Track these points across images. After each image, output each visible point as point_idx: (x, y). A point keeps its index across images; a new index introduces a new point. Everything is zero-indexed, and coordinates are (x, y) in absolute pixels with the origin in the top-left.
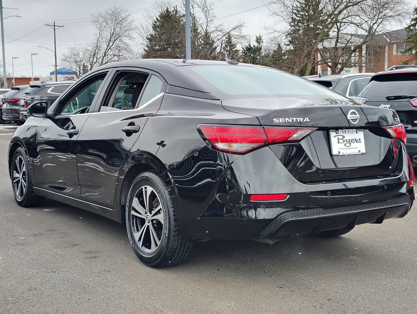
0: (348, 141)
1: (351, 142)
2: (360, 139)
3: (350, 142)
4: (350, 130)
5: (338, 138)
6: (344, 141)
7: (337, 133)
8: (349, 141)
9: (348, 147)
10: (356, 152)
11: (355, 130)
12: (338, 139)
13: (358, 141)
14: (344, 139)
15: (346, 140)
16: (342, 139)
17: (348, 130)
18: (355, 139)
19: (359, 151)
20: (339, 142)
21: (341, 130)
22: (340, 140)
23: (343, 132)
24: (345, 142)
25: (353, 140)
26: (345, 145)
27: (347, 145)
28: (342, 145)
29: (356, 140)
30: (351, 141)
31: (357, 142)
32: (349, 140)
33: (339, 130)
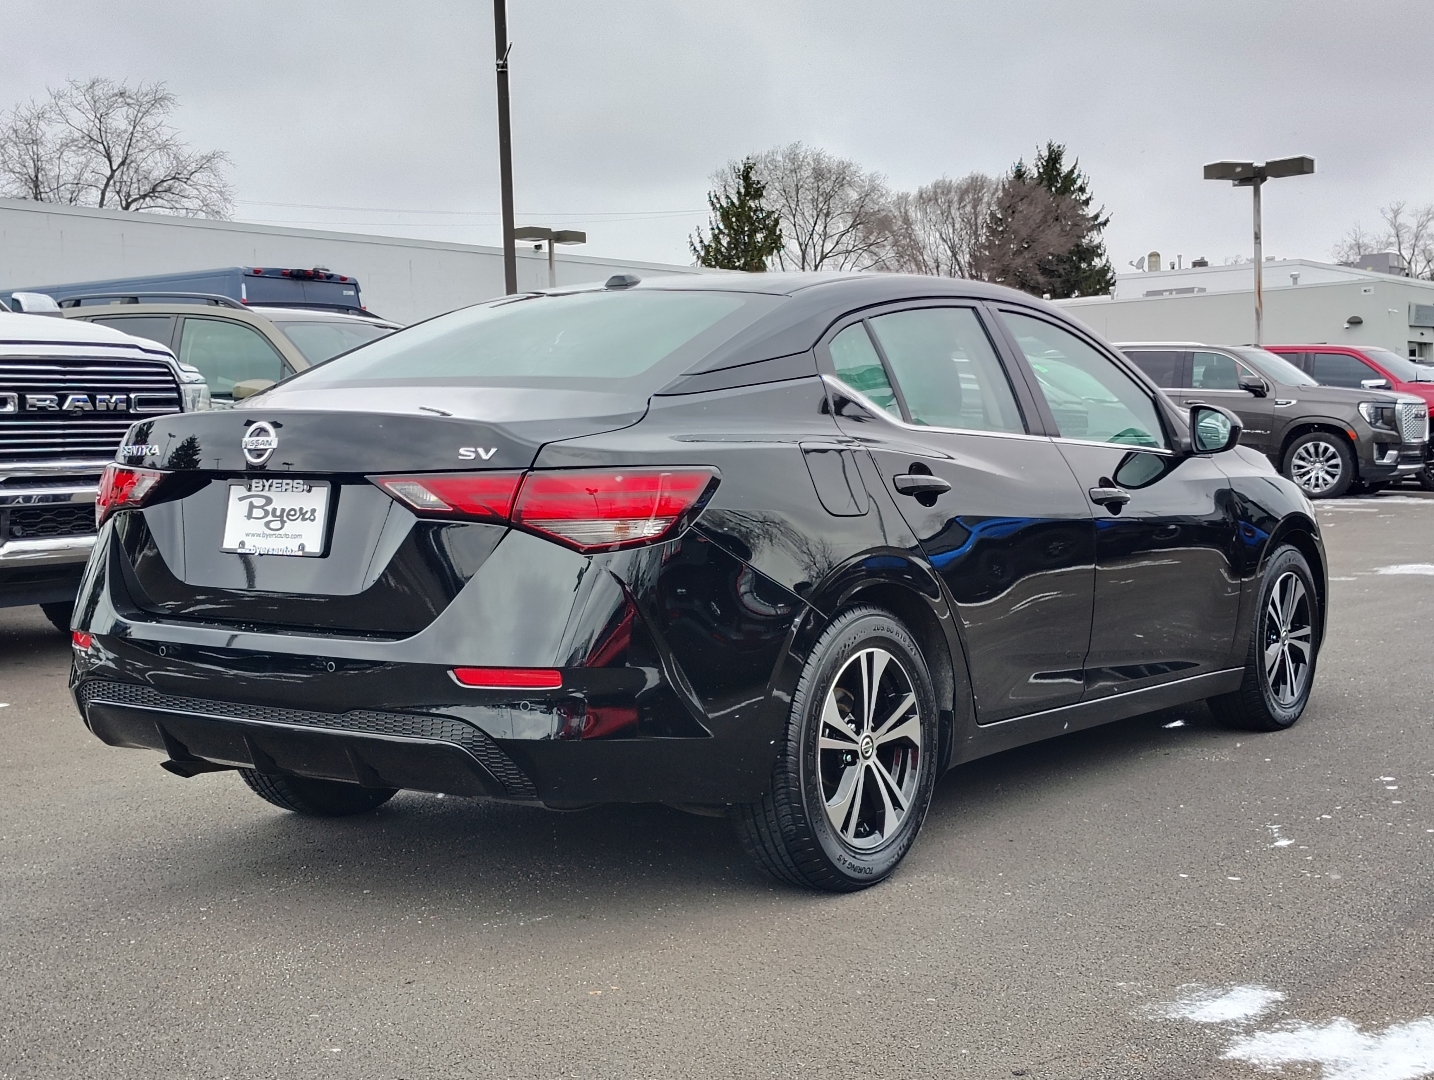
0: (278, 513)
1: (285, 519)
2: (313, 511)
3: (283, 517)
4: (285, 481)
5: (251, 503)
6: (267, 513)
7: (250, 490)
8: (281, 516)
9: (273, 532)
10: (292, 547)
11: (301, 481)
12: (252, 506)
13: (307, 516)
14: (269, 508)
15: (274, 510)
16: (261, 507)
17: (280, 481)
18: (301, 509)
19: (302, 547)
20: (249, 516)
21: (257, 481)
22: (255, 510)
23: (264, 486)
24: (270, 518)
25: (293, 513)
26: (267, 524)
27: (272, 525)
28: (258, 526)
29: (303, 514)
30: (288, 514)
31: (304, 519)
32: (283, 510)
33: (254, 481)
